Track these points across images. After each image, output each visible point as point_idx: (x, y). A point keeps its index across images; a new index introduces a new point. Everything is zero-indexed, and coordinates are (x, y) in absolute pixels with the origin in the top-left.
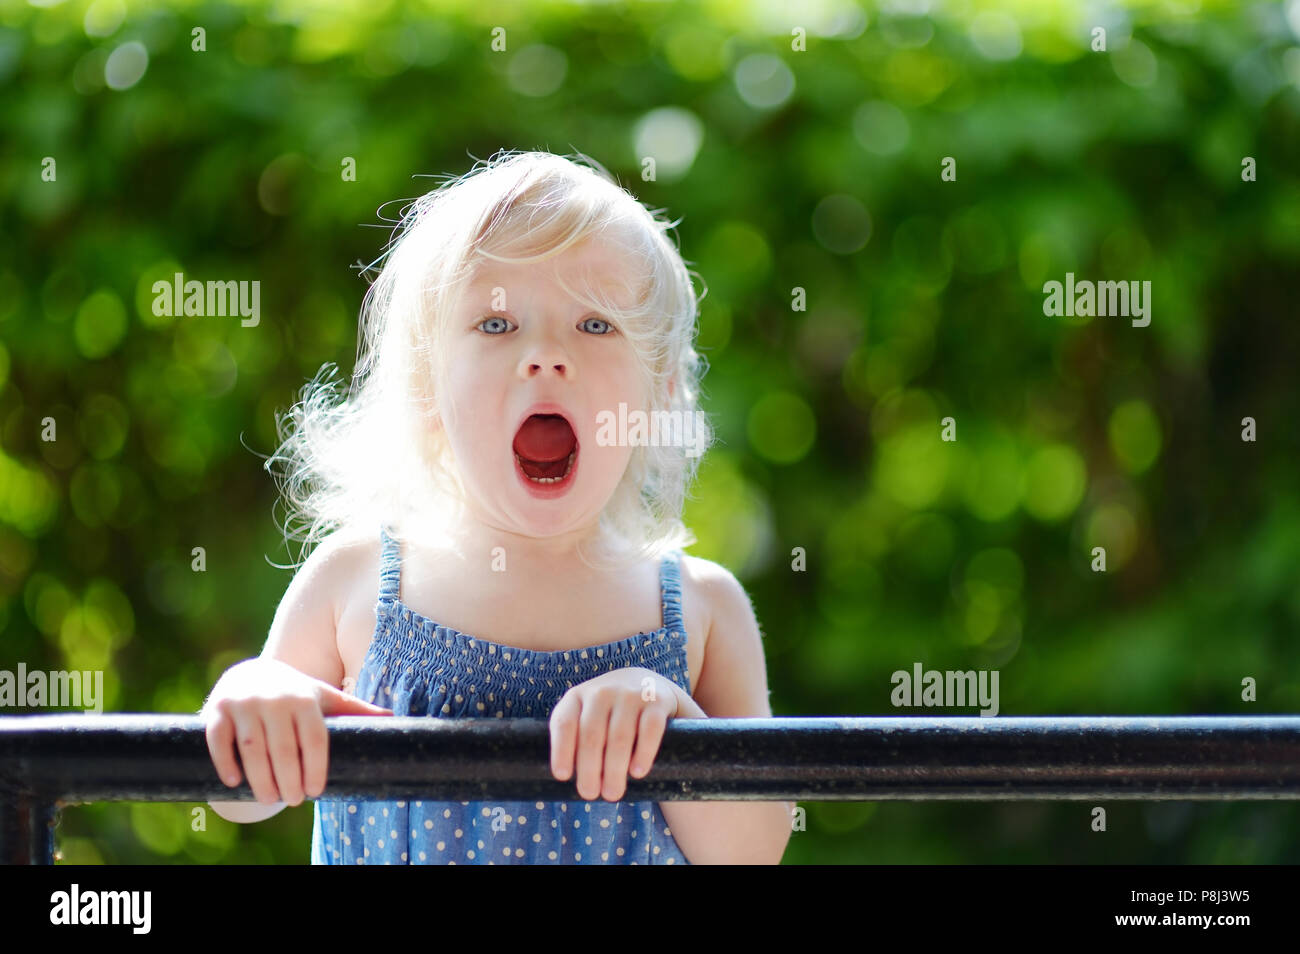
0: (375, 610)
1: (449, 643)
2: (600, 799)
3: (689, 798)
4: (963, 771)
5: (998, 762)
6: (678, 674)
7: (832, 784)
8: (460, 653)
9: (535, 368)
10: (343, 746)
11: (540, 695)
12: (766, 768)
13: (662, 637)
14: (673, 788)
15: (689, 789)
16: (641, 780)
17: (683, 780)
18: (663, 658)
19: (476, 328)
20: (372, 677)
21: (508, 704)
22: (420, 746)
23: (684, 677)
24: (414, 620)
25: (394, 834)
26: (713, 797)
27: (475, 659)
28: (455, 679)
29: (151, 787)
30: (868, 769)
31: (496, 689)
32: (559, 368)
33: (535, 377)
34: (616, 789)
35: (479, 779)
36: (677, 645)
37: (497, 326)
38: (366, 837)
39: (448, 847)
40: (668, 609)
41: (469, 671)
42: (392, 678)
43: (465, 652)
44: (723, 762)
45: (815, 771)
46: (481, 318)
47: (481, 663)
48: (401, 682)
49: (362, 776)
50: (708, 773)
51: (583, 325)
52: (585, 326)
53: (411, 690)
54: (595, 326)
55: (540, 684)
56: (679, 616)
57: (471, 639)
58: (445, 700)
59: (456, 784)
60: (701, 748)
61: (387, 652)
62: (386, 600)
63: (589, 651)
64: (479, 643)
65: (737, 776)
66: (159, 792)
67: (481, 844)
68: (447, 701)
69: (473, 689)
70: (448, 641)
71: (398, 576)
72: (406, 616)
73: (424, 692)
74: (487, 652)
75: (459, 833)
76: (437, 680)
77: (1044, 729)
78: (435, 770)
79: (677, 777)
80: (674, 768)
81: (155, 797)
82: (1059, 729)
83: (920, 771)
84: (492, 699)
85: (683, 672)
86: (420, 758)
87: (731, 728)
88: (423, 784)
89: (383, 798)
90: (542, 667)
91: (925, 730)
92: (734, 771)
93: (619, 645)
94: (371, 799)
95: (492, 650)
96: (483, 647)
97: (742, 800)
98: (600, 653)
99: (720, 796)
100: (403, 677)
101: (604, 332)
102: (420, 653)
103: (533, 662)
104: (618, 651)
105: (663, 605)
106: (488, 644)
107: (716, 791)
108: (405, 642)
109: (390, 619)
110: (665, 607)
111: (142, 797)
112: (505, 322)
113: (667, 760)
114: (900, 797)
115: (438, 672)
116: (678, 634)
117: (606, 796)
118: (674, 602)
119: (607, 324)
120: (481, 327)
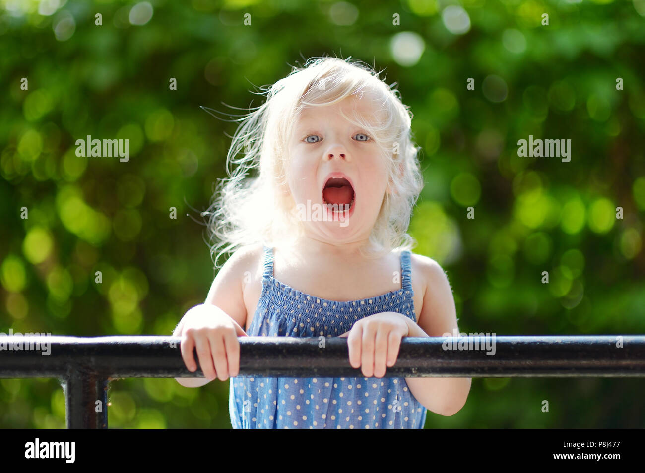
0: (262, 282)
1: (297, 298)
2: (373, 376)
3: (416, 376)
4: (551, 362)
5: (568, 358)
6: (409, 311)
7: (486, 369)
8: (303, 303)
9: (331, 156)
10: (247, 350)
11: (342, 323)
12: (453, 361)
13: (401, 293)
14: (408, 371)
15: (416, 372)
16: (392, 367)
17: (412, 367)
18: (401, 304)
19: (303, 140)
20: (261, 314)
21: (326, 328)
22: (284, 351)
23: (412, 313)
24: (281, 287)
25: (270, 391)
26: (427, 375)
27: (309, 306)
28: (300, 315)
29: (154, 370)
30: (504, 362)
31: (320, 320)
32: (343, 156)
33: (331, 160)
34: (381, 372)
35: (313, 367)
36: (409, 297)
37: (314, 139)
38: (258, 393)
39: (296, 398)
40: (405, 279)
41: (307, 311)
42: (270, 315)
43: (305, 302)
44: (432, 358)
45: (478, 363)
46: (305, 136)
47: (313, 307)
48: (274, 317)
49: (256, 366)
50: (425, 363)
51: (355, 137)
52: (356, 138)
53: (279, 321)
54: (361, 138)
55: (342, 318)
56: (410, 283)
57: (308, 296)
58: (295, 325)
59: (302, 369)
60: (421, 352)
61: (267, 302)
62: (267, 277)
63: (365, 301)
64: (312, 298)
65: (439, 365)
66: (158, 373)
67: (312, 396)
68: (296, 326)
69: (308, 320)
70: (297, 297)
71: (272, 265)
72: (277, 285)
73: (285, 322)
74: (316, 302)
75: (302, 391)
76: (291, 316)
77: (591, 342)
78: (291, 363)
79: (410, 366)
80: (408, 361)
81: (156, 376)
82: (599, 342)
83: (529, 363)
84: (318, 325)
85: (412, 310)
86: (284, 357)
87: (436, 341)
88: (286, 369)
89: (266, 376)
90: (342, 309)
91: (532, 342)
92: (438, 363)
93: (380, 298)
94: (261, 377)
95: (318, 301)
96: (314, 300)
97: (442, 377)
98: (371, 302)
99: (431, 375)
100: (275, 314)
101: (366, 140)
102: (283, 302)
103: (338, 307)
104: (379, 301)
105: (402, 277)
106: (316, 299)
107: (429, 373)
108: (276, 297)
109: (269, 286)
110: (403, 278)
111: (150, 376)
112: (317, 137)
113: (405, 357)
114: (520, 376)
115: (292, 312)
116: (409, 292)
117: (376, 375)
118: (408, 276)
119: (367, 137)
120: (306, 140)
